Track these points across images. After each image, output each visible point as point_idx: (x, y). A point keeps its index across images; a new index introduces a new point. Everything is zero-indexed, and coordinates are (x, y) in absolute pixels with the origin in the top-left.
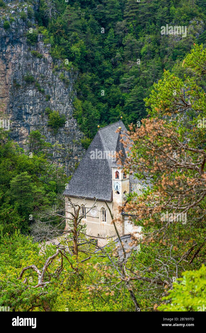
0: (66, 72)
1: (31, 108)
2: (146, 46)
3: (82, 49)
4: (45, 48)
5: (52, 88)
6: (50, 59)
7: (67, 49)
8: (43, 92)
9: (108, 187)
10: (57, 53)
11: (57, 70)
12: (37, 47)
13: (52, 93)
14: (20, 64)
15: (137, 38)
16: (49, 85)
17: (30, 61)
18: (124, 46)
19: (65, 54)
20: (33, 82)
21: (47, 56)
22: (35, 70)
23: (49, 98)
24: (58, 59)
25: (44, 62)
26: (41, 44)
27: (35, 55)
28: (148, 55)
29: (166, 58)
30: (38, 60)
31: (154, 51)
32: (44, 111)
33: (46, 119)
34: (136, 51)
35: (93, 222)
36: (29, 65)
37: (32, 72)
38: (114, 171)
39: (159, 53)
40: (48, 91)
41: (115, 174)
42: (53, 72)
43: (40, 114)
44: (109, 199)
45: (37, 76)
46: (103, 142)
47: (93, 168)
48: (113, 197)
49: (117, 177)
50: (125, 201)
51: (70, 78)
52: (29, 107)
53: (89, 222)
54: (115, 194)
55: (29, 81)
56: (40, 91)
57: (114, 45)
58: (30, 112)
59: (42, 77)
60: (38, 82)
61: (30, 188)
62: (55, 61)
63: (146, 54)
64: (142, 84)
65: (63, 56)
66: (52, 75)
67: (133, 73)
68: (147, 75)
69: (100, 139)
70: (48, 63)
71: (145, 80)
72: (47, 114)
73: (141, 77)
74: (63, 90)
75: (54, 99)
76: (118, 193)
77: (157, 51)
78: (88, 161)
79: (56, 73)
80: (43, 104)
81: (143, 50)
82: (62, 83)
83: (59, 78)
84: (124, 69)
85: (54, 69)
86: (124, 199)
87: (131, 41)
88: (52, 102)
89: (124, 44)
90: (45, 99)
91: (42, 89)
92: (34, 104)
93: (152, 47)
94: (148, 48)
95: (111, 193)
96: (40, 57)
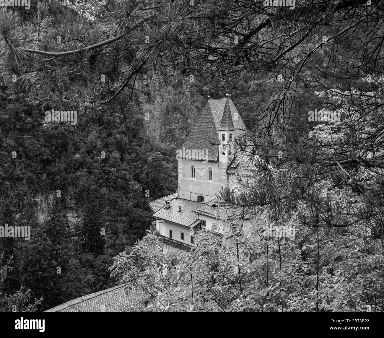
0: (199, 103)
1: (176, 125)
2: (252, 87)
3: (210, 89)
4: (187, 88)
5: (190, 112)
6: (189, 95)
7: (200, 89)
8: (184, 115)
9: (215, 148)
10: (194, 91)
11: (193, 101)
12: (182, 88)
13: (190, 116)
14: (170, 99)
15: (247, 83)
16: (188, 110)
17: (177, 96)
18: (237, 88)
19: (199, 92)
20: (178, 109)
21: (187, 93)
22: (180, 102)
23: (187, 119)
24: (194, 95)
25: (186, 97)
26: (184, 86)
27: (180, 93)
28: (253, 93)
29: (265, 94)
30: (182, 96)
31: (257, 91)
32: (184, 127)
33: (185, 132)
34: (245, 90)
35: (201, 181)
36: (176, 99)
37: (178, 103)
38: (220, 134)
39: (261, 92)
40: (187, 114)
41: (222, 136)
42: (191, 103)
43: (181, 129)
44: (216, 160)
45: (181, 105)
46: (212, 110)
47: (202, 133)
48: (220, 158)
49: (224, 138)
50: (230, 162)
51: (201, 106)
52: (175, 125)
53: (197, 180)
54: (221, 155)
55: (176, 109)
56: (182, 114)
57: (231, 88)
58: (175, 127)
59: (184, 106)
60: (181, 109)
61: (161, 164)
62: (192, 96)
63: (252, 92)
64: (248, 110)
65: (198, 93)
66: (190, 105)
67: (243, 104)
68: (252, 104)
69: (210, 107)
70: (188, 97)
71: (251, 108)
72: (186, 128)
73: (248, 106)
74: (196, 114)
75: (190, 119)
76: (224, 154)
77: (259, 90)
78: (199, 127)
79: (192, 103)
80: (183, 123)
81: (250, 89)
82: (196, 109)
83: (194, 106)
84: (237, 102)
85: (191, 101)
86: (229, 159)
87: (242, 85)
88: (189, 121)
89: (237, 86)
90: (185, 119)
91: (183, 113)
92: (178, 123)
93: (256, 88)
94: (253, 89)
95: (217, 154)
96: (183, 94)
